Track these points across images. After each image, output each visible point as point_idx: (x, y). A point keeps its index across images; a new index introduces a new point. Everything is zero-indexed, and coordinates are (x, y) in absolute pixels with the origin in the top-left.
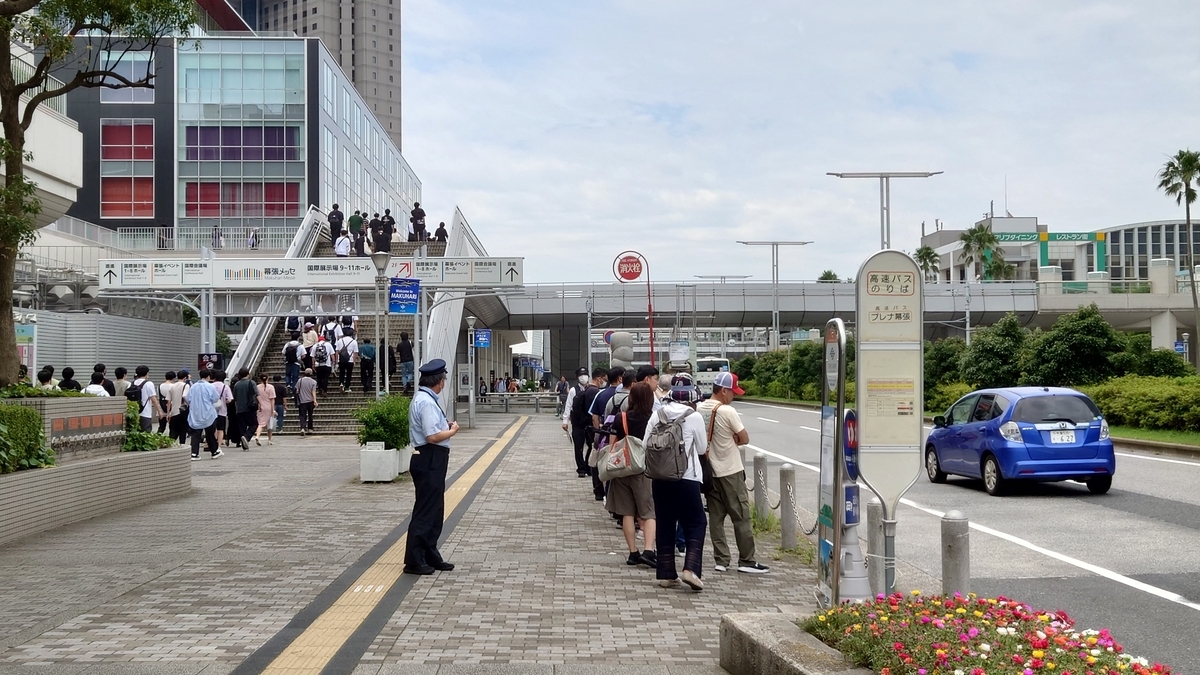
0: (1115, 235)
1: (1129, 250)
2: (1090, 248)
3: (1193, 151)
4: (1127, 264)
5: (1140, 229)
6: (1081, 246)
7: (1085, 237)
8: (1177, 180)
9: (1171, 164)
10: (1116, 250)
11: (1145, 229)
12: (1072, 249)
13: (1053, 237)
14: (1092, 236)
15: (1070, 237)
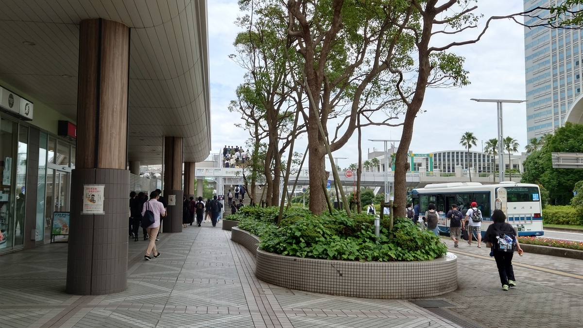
0: (435, 155)
1: (440, 160)
2: (427, 159)
3: (470, 132)
4: (439, 165)
5: (443, 153)
6: (424, 158)
7: (426, 155)
8: (466, 141)
9: (464, 136)
10: (435, 160)
11: (445, 153)
12: (421, 159)
13: (415, 155)
14: (428, 155)
15: (421, 155)
